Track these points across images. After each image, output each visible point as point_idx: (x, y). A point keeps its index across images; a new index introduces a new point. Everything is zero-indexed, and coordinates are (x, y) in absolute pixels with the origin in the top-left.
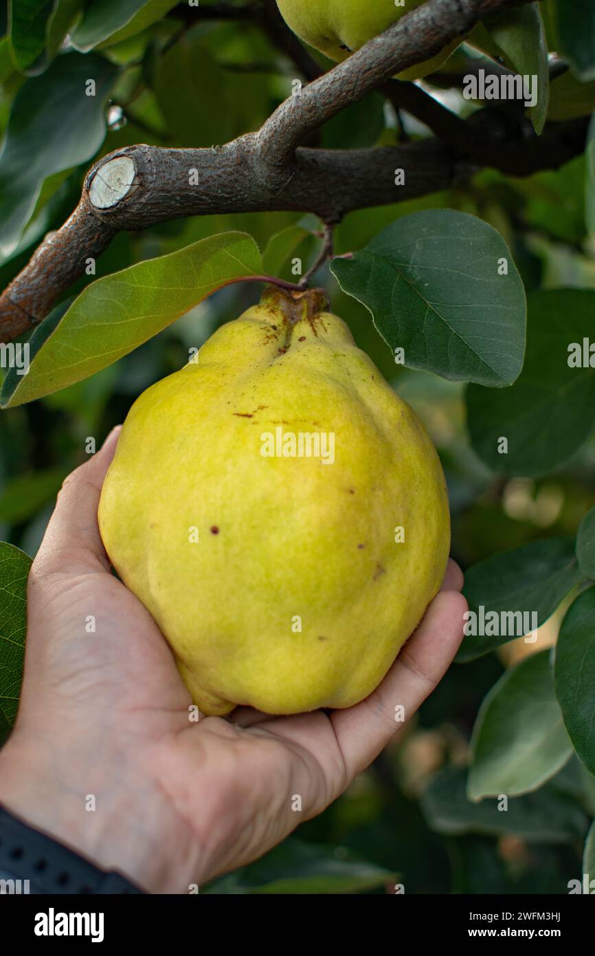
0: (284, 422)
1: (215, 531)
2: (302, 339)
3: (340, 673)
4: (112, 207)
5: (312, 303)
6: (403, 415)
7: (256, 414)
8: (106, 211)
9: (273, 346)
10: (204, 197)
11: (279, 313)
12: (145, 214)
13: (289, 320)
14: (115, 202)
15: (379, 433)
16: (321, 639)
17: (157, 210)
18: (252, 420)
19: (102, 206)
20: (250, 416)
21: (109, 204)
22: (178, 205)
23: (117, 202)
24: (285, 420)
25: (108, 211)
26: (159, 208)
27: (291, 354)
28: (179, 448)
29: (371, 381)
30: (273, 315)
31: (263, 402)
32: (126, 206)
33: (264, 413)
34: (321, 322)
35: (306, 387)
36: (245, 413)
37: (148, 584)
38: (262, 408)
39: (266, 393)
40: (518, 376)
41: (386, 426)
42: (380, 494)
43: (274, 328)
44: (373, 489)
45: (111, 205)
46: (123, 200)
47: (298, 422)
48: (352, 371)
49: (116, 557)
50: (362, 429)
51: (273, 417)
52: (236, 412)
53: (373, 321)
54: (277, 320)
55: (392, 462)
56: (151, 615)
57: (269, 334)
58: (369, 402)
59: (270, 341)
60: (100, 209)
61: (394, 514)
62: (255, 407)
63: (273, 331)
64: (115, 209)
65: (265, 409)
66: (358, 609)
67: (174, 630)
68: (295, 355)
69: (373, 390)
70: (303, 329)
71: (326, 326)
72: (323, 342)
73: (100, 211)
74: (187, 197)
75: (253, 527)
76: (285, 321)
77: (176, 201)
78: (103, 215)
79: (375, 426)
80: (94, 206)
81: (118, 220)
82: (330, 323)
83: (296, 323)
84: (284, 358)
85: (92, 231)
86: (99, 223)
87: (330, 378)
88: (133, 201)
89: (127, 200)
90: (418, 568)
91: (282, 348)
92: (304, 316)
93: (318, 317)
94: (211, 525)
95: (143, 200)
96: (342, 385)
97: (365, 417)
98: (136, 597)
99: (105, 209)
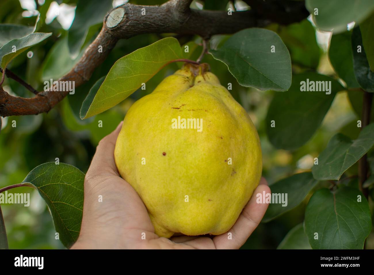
0: (193, 110)
1: (164, 154)
2: (199, 82)
3: (217, 216)
4: (115, 27)
5: (203, 68)
6: (242, 111)
7: (181, 108)
8: (112, 29)
9: (187, 84)
10: (153, 25)
11: (189, 72)
12: (129, 30)
13: (194, 75)
14: (116, 25)
15: (232, 116)
16: (209, 200)
17: (133, 29)
18: (179, 110)
19: (111, 27)
20: (179, 108)
21: (114, 26)
22: (142, 27)
23: (117, 25)
24: (193, 109)
25: (114, 29)
26: (134, 28)
27: (195, 87)
28: (149, 122)
29: (228, 97)
30: (187, 73)
31: (184, 103)
32: (121, 27)
33: (184, 107)
34: (207, 76)
35: (202, 97)
36: (177, 107)
37: (136, 179)
38: (183, 105)
39: (185, 100)
40: (290, 87)
41: (235, 114)
42: (234, 140)
43: (188, 78)
44: (230, 138)
45: (115, 26)
46: (119, 24)
47: (199, 110)
48: (221, 93)
49: (122, 170)
50: (225, 114)
51: (188, 108)
52: (173, 107)
53: (228, 69)
54: (189, 75)
55: (238, 128)
56: (137, 193)
57: (185, 80)
58: (228, 105)
59: (186, 82)
60: (110, 28)
61: (239, 149)
62: (181, 105)
63: (187, 79)
64: (116, 28)
65: (185, 106)
66: (225, 188)
67: (147, 198)
68: (197, 87)
69: (229, 101)
70: (200, 78)
71: (209, 76)
72: (208, 82)
73: (111, 29)
74: (146, 24)
75: (181, 152)
76: (192, 75)
77: (142, 25)
78: (112, 30)
79: (231, 114)
80: (108, 27)
81: (118, 32)
82: (211, 76)
83: (196, 76)
84: (192, 88)
85: (107, 39)
86: (110, 36)
87: (211, 95)
88: (124, 24)
89: (121, 24)
90: (249, 173)
91: (191, 85)
92: (200, 73)
93: (206, 74)
94: (162, 152)
95: (128, 24)
96: (217, 98)
97: (227, 110)
98: (131, 185)
99: (112, 28)
